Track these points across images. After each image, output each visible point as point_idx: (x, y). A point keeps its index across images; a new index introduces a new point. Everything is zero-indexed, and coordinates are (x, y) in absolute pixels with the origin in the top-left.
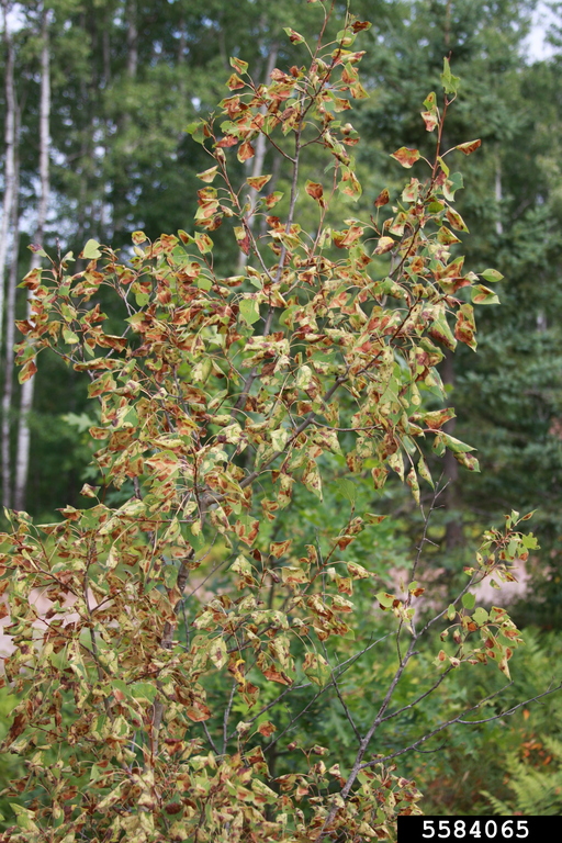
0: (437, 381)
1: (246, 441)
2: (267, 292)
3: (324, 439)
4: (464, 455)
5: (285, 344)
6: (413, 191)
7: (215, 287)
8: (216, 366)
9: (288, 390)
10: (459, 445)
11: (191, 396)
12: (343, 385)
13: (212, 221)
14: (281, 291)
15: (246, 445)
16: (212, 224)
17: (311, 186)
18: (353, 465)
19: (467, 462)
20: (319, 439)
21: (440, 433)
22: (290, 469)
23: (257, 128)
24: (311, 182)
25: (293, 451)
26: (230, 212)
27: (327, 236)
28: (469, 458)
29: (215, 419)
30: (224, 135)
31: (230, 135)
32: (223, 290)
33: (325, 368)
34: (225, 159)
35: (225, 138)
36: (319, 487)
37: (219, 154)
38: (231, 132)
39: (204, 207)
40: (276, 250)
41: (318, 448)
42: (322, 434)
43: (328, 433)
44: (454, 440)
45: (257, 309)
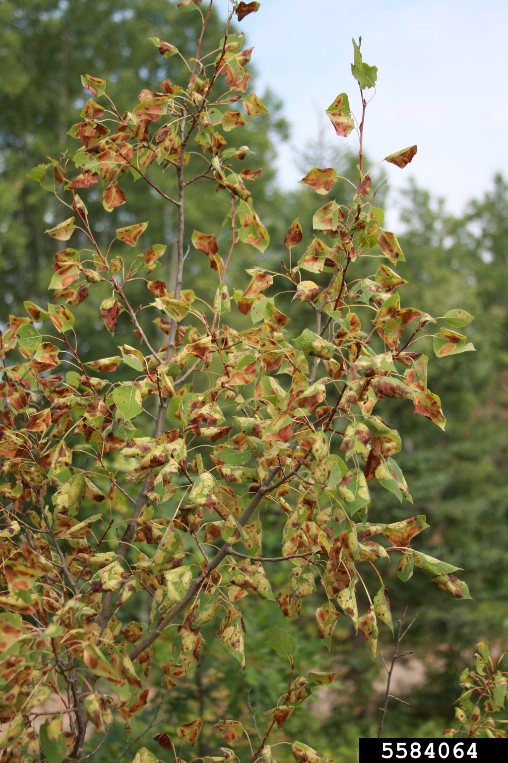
0: (394, 475)
1: (132, 588)
2: (155, 379)
3: (247, 578)
4: (446, 578)
5: (179, 446)
6: (330, 215)
7: (83, 378)
8: (90, 484)
9: (189, 510)
10: (436, 565)
11: (64, 529)
12: (267, 496)
13: (76, 292)
14: (172, 374)
15: (130, 593)
16: (75, 296)
17: (201, 238)
18: (289, 607)
19: (452, 587)
20: (241, 578)
21: (409, 550)
22: (195, 625)
23: (123, 163)
24: (199, 233)
25: (201, 597)
26: (95, 275)
27: (224, 296)
28: (453, 581)
29: (93, 559)
30: (79, 171)
31: (88, 171)
32: (94, 381)
33: (238, 474)
34: (86, 212)
35: (81, 176)
36: (241, 648)
37: (78, 206)
38: (88, 166)
39: (61, 273)
40: (165, 326)
41: (238, 588)
42: (244, 570)
43: (251, 568)
44: (429, 559)
45: (138, 399)
